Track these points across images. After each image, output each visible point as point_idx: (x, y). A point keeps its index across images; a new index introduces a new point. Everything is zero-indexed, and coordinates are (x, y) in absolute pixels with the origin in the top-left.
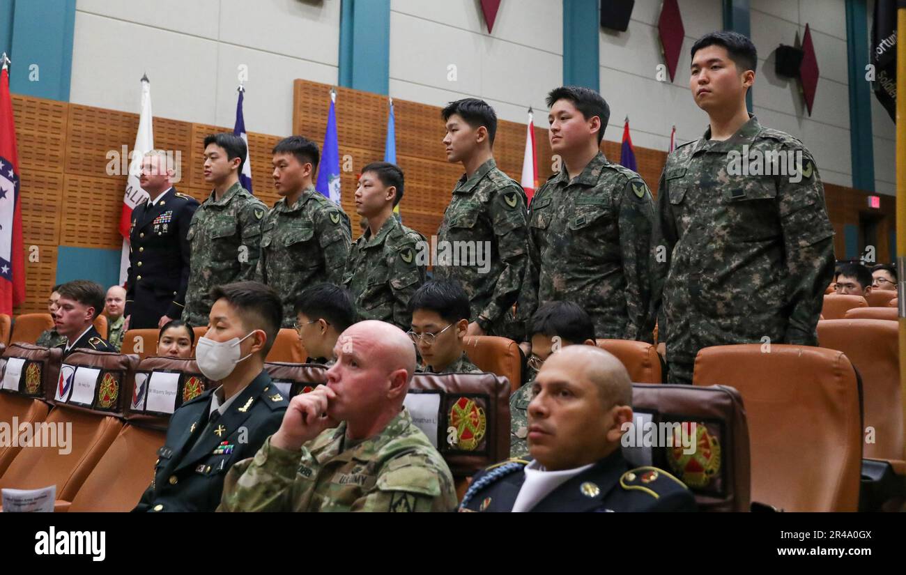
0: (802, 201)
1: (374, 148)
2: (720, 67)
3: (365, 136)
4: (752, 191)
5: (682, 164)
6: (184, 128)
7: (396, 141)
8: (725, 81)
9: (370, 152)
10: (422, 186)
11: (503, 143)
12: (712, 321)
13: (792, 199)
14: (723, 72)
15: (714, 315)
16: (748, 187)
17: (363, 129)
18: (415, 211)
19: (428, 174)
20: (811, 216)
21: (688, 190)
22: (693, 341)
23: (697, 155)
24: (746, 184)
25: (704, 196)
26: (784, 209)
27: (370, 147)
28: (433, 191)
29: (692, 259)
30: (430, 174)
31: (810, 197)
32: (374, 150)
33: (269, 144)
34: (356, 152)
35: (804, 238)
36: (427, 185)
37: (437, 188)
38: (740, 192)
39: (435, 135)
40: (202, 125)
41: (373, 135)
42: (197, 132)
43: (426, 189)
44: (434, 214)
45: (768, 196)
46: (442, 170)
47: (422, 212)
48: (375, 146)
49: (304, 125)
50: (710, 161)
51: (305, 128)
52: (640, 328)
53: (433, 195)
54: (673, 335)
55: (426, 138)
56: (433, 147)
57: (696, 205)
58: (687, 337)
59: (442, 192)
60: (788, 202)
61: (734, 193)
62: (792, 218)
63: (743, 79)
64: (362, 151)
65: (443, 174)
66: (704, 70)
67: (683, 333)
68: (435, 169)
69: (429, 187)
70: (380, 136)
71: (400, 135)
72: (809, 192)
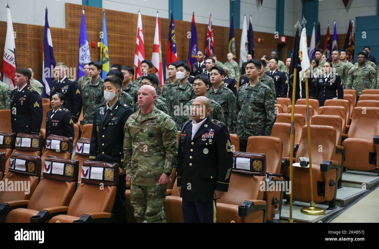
0: (270, 102)
1: (97, 31)
2: (253, 69)
3: (94, 25)
4: (258, 101)
5: (243, 91)
6: (24, 26)
7: (106, 27)
8: (254, 72)
9: (95, 32)
10: (116, 45)
11: (146, 25)
12: (249, 130)
13: (268, 102)
14: (253, 70)
15: (249, 129)
16: (258, 99)
17: (93, 23)
18: (113, 56)
19: (118, 40)
20: (272, 106)
21: (244, 98)
22: (244, 134)
23: (246, 89)
24: (257, 99)
25: (248, 100)
26: (266, 104)
27: (96, 30)
28: (120, 47)
29: (244, 115)
30: (119, 40)
31: (272, 101)
32: (97, 32)
33: (57, 31)
34: (91, 33)
35: (270, 111)
36: (118, 44)
37: (121, 46)
38: (255, 100)
39: (121, 23)
40: (31, 25)
41: (97, 25)
42: (29, 28)
43: (117, 46)
44: (120, 56)
45: (262, 102)
46: (123, 38)
47: (116, 56)
48: (98, 30)
49: (70, 23)
50: (250, 92)
51: (71, 24)
52: (230, 129)
53: (120, 48)
54: (239, 133)
55: (117, 25)
56: (120, 29)
57: (245, 102)
58: (243, 134)
59: (123, 47)
60: (267, 103)
61: (254, 100)
62: (268, 106)
63: (258, 72)
64: (93, 32)
65: (124, 40)
66: (249, 69)
67: (242, 133)
68: (121, 38)
69: (119, 45)
70: (100, 25)
71: (107, 24)
72: (272, 100)
